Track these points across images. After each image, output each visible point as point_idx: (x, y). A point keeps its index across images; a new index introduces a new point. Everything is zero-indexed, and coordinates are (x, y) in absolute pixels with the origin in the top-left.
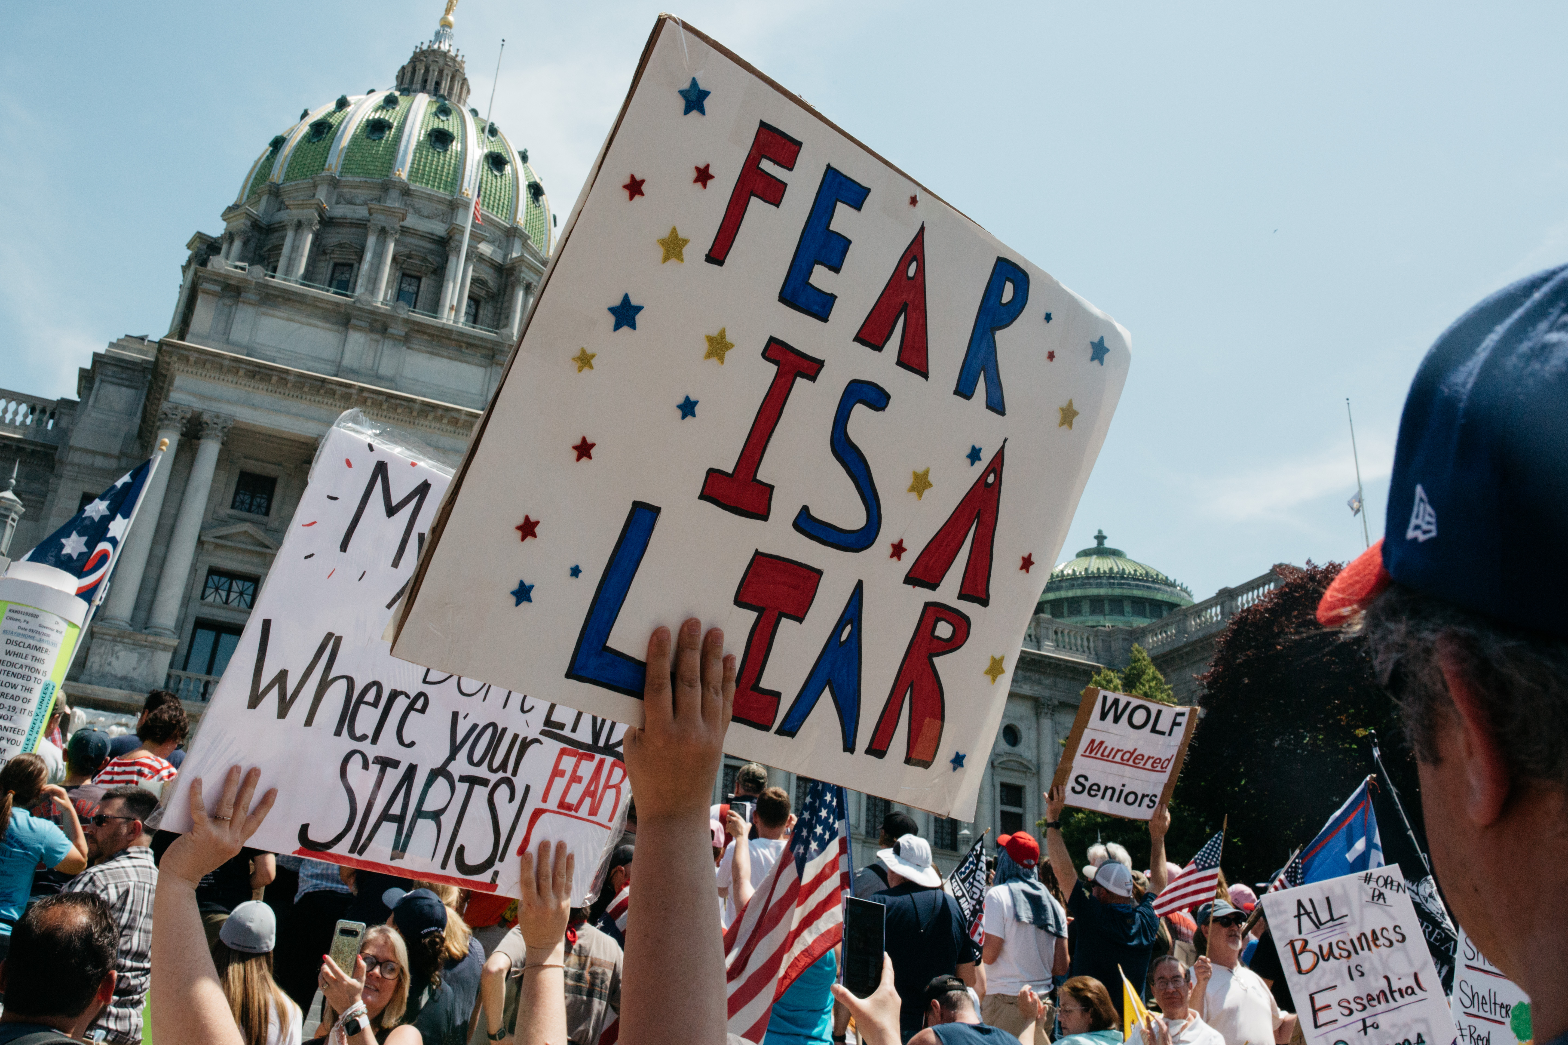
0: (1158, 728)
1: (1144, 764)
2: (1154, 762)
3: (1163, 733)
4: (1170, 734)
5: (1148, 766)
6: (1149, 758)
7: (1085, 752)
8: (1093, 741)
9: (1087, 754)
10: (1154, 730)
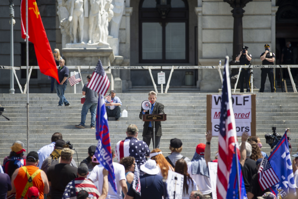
0: (238, 103)
1: (238, 116)
2: (242, 115)
3: (241, 105)
4: (244, 104)
5: (240, 116)
6: (239, 114)
7: (215, 116)
8: (216, 113)
9: (216, 117)
10: (237, 104)
